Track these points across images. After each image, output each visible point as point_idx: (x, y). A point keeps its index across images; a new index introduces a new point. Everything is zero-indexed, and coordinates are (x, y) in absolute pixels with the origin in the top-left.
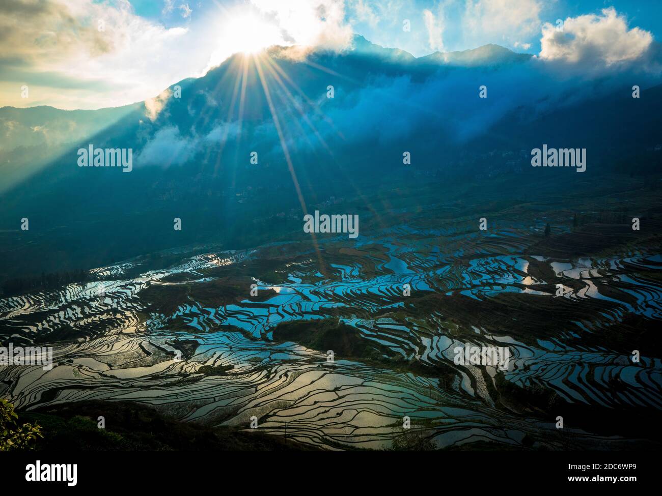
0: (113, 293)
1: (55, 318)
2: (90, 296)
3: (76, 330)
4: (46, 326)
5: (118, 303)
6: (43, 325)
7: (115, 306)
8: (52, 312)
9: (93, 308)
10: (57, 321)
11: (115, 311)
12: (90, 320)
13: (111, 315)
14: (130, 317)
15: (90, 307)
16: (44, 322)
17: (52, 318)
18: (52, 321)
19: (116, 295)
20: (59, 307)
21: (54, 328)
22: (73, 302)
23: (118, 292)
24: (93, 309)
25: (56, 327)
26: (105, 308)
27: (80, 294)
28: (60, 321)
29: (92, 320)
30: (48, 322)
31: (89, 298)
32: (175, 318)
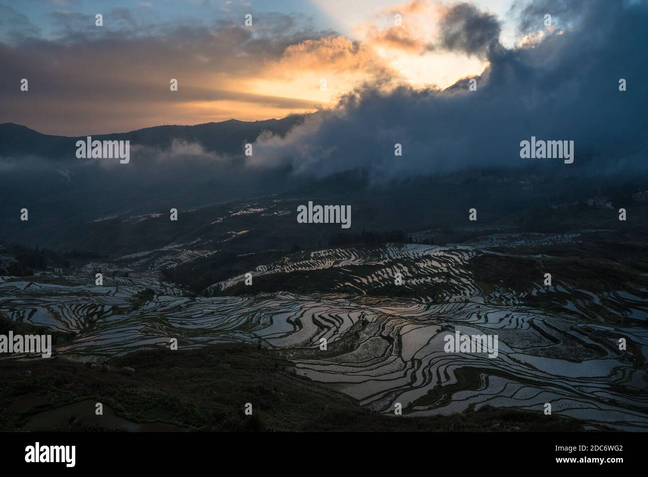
0: (438, 256)
1: (382, 272)
2: (414, 257)
3: (407, 289)
4: (376, 279)
5: (448, 268)
6: (373, 278)
7: (445, 270)
8: (380, 267)
9: (421, 268)
10: (386, 276)
11: (448, 276)
12: (422, 281)
13: (443, 279)
14: (469, 285)
15: (418, 268)
16: (373, 275)
17: (380, 273)
18: (381, 276)
19: (443, 259)
20: (384, 263)
21: (384, 283)
22: (400, 261)
23: (444, 256)
24: (421, 270)
25: (386, 283)
26: (436, 271)
27: (403, 253)
28: (389, 276)
29: (424, 281)
30: (378, 276)
31: (413, 258)
32: (536, 295)
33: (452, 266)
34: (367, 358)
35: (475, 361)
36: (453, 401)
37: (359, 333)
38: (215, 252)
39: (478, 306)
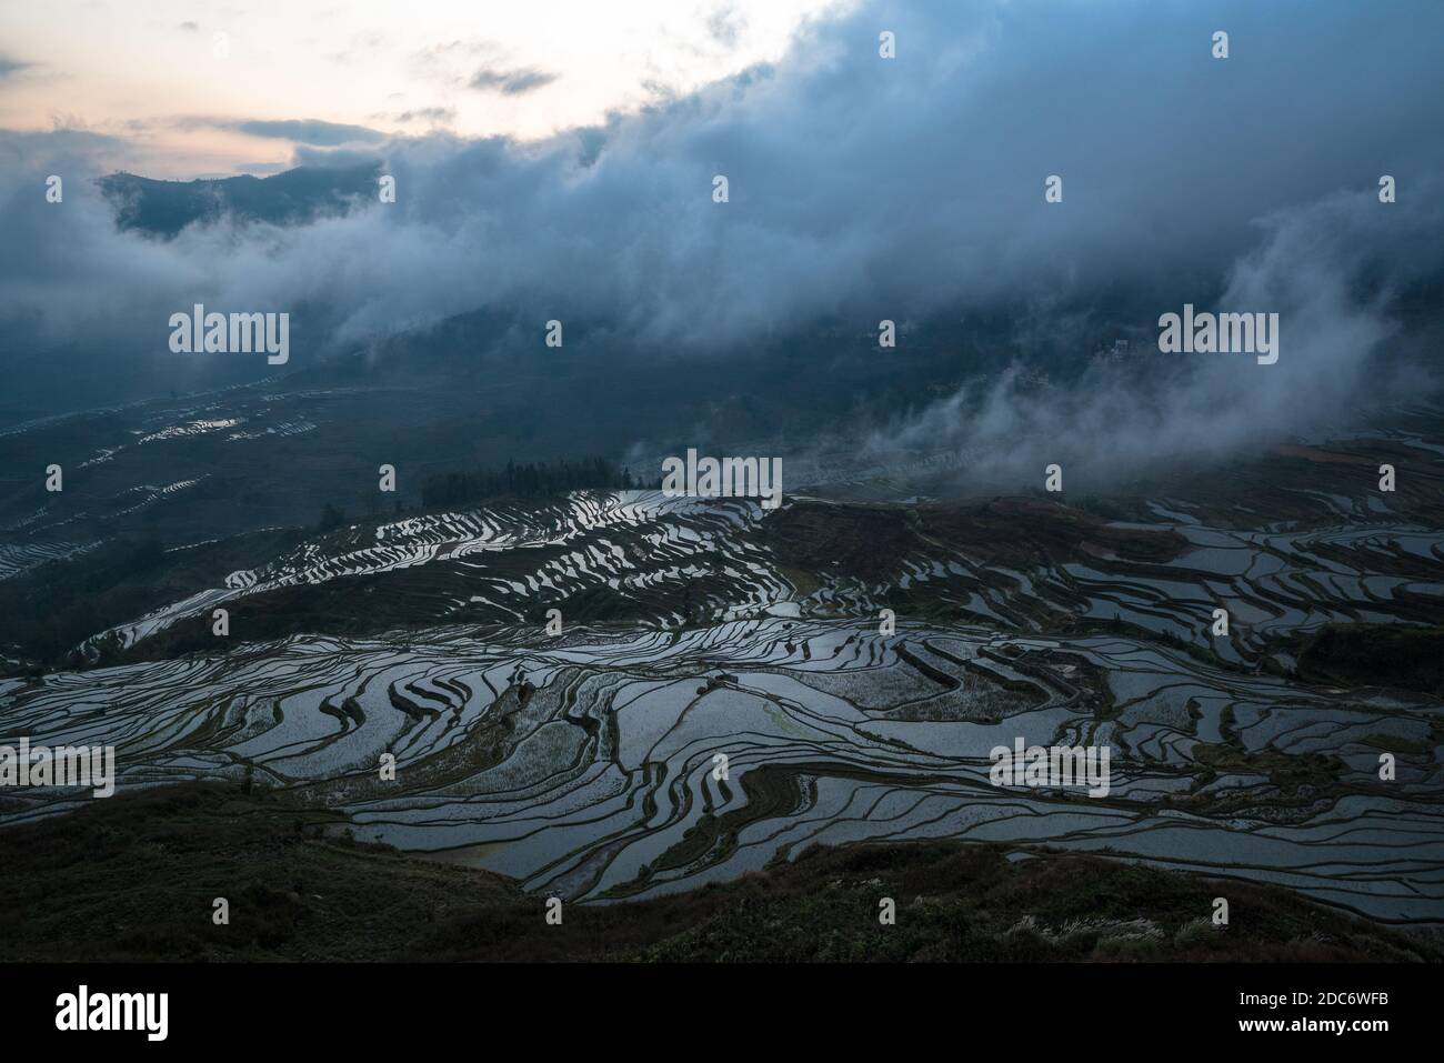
0: (692, 516)
1: (563, 564)
2: (638, 521)
3: (624, 598)
4: (547, 582)
5: (717, 541)
6: (539, 580)
7: (711, 547)
8: (555, 552)
9: (656, 547)
10: (571, 572)
11: (717, 560)
12: (658, 577)
13: (706, 567)
14: (766, 577)
15: (648, 547)
16: (540, 573)
17: (556, 565)
18: (559, 573)
19: (703, 521)
20: (567, 540)
21: (569, 591)
22: (605, 532)
23: (706, 515)
24: (656, 551)
25: (574, 589)
26: (689, 551)
27: (611, 514)
28: (578, 572)
29: (664, 577)
30: (551, 573)
31: (634, 524)
32: (908, 587)
33: (727, 538)
34: (535, 775)
35: (787, 749)
36: (742, 846)
37: (512, 718)
38: (95, 545)
39: (786, 623)
